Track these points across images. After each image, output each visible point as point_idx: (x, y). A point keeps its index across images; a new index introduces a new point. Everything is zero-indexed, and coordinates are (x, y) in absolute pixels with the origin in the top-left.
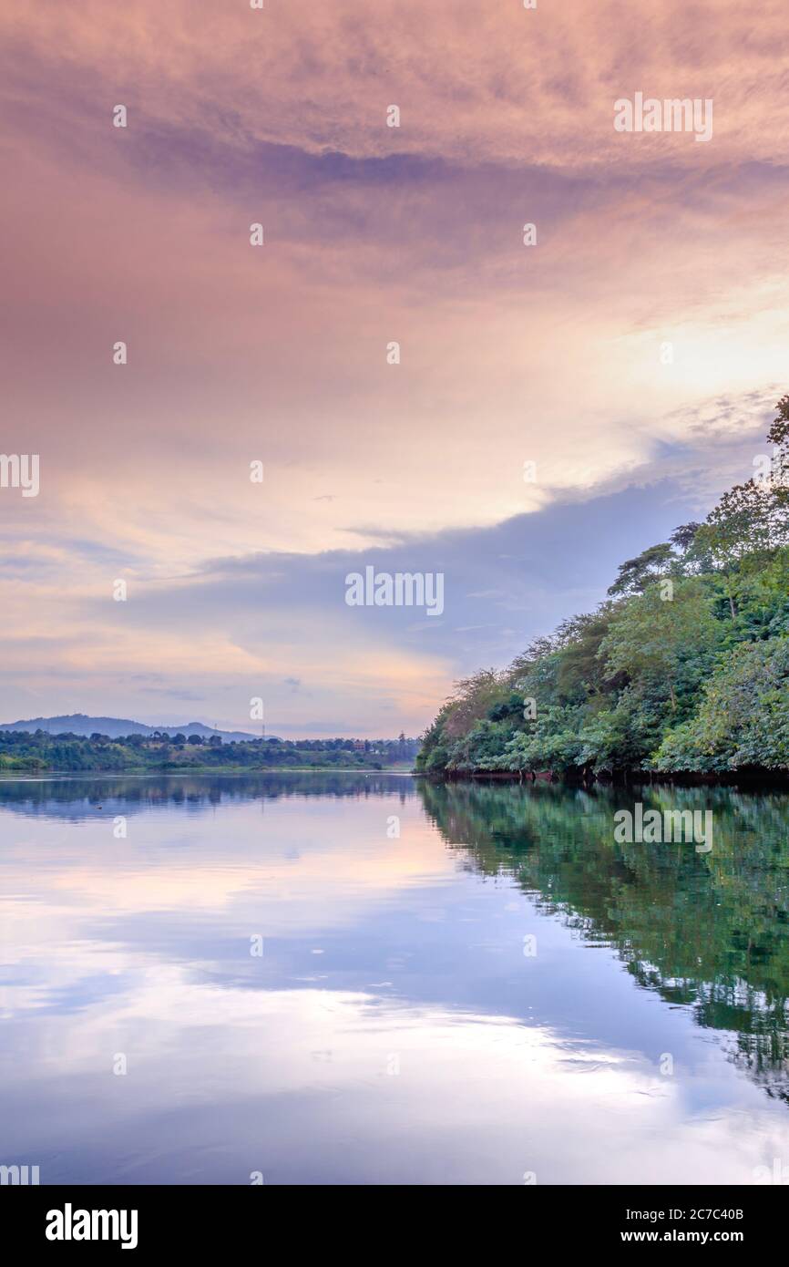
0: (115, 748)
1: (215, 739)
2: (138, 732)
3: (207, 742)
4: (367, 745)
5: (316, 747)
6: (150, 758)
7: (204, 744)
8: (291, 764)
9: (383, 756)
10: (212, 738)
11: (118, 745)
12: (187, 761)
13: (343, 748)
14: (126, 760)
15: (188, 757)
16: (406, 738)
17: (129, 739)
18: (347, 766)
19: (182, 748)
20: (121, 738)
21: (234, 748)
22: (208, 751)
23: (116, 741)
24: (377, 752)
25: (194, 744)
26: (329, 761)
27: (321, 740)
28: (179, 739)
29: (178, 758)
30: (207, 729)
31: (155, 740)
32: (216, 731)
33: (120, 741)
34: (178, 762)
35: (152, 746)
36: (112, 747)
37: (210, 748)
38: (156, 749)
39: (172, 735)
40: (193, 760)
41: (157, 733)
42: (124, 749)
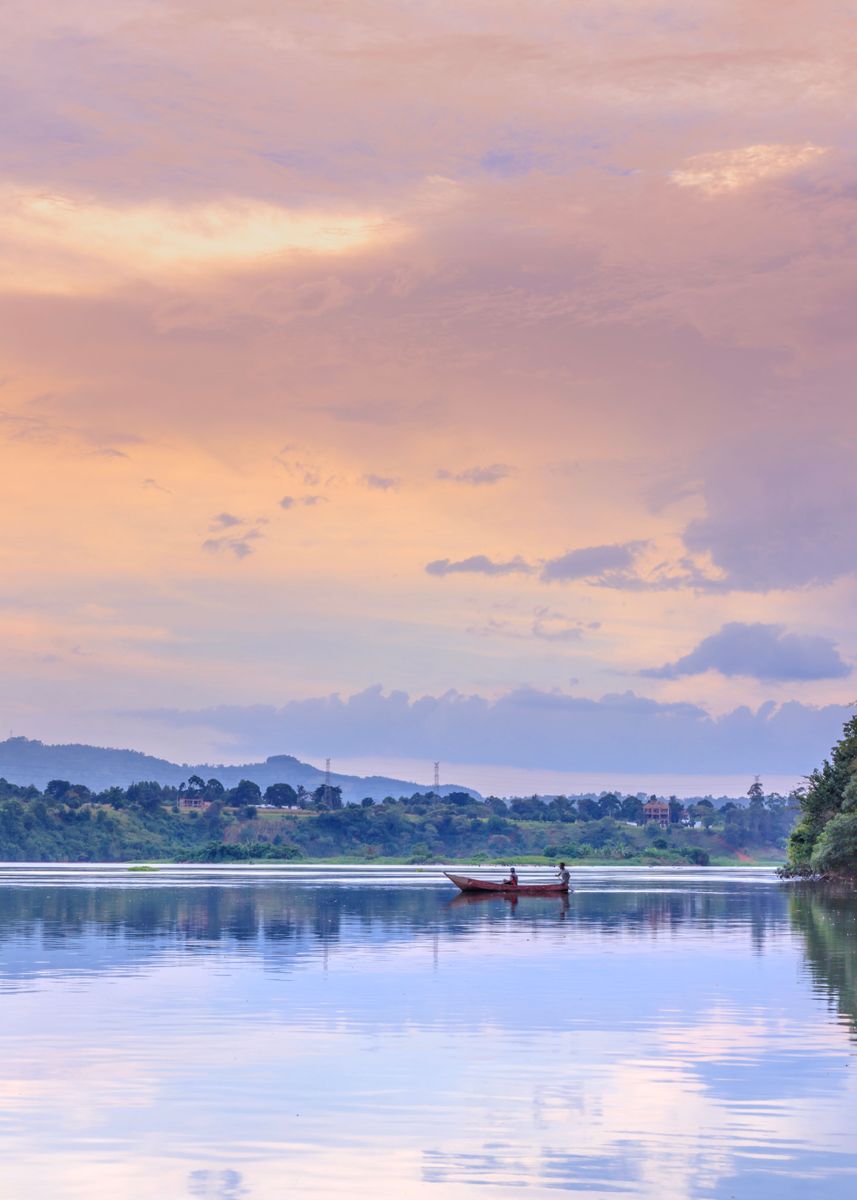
0: (102, 815)
1: (328, 794)
2: (150, 779)
3: (309, 799)
4: (676, 809)
5: (556, 812)
6: (180, 836)
7: (303, 806)
8: (499, 852)
9: (710, 833)
10: (321, 791)
11: (107, 808)
12: (263, 844)
13: (618, 816)
14: (127, 841)
15: (265, 834)
16: (766, 792)
17: (134, 793)
18: (629, 856)
19: (251, 813)
20: (116, 791)
21: (370, 814)
22: (311, 821)
23: (103, 798)
24: (698, 825)
25: (278, 804)
26: (588, 846)
27: (568, 796)
28: (246, 793)
29: (243, 837)
30: (309, 770)
31: (190, 795)
32: (328, 774)
33: (113, 797)
34: (242, 847)
35: (185, 809)
36: (94, 812)
37: (315, 815)
38: (193, 815)
39: (230, 785)
40: (277, 841)
41: (195, 779)
42: (121, 816)
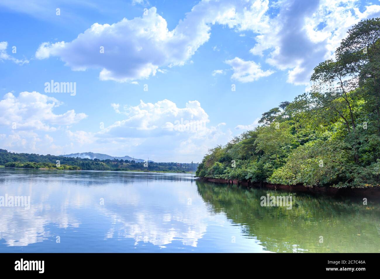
0: (101, 164)
2: (109, 159)
3: (131, 162)
4: (181, 165)
5: (165, 165)
6: (112, 167)
7: (130, 163)
8: (157, 170)
9: (185, 168)
10: (132, 161)
11: (102, 163)
12: (124, 168)
13: (173, 166)
14: (105, 167)
16: (193, 163)
17: (106, 161)
18: (174, 171)
19: (122, 164)
20: (103, 160)
21: (139, 164)
22: (131, 165)
23: (102, 161)
24: (184, 167)
25: (126, 163)
26: (169, 170)
27: (166, 162)
28: (122, 161)
29: (121, 167)
30: (131, 158)
31: (114, 161)
32: (133, 159)
33: (103, 161)
34: (121, 169)
35: (113, 163)
36: (100, 163)
37: (131, 164)
38: (114, 164)
39: (120, 160)
40: (126, 168)
41: (115, 159)
42: (104, 164)
